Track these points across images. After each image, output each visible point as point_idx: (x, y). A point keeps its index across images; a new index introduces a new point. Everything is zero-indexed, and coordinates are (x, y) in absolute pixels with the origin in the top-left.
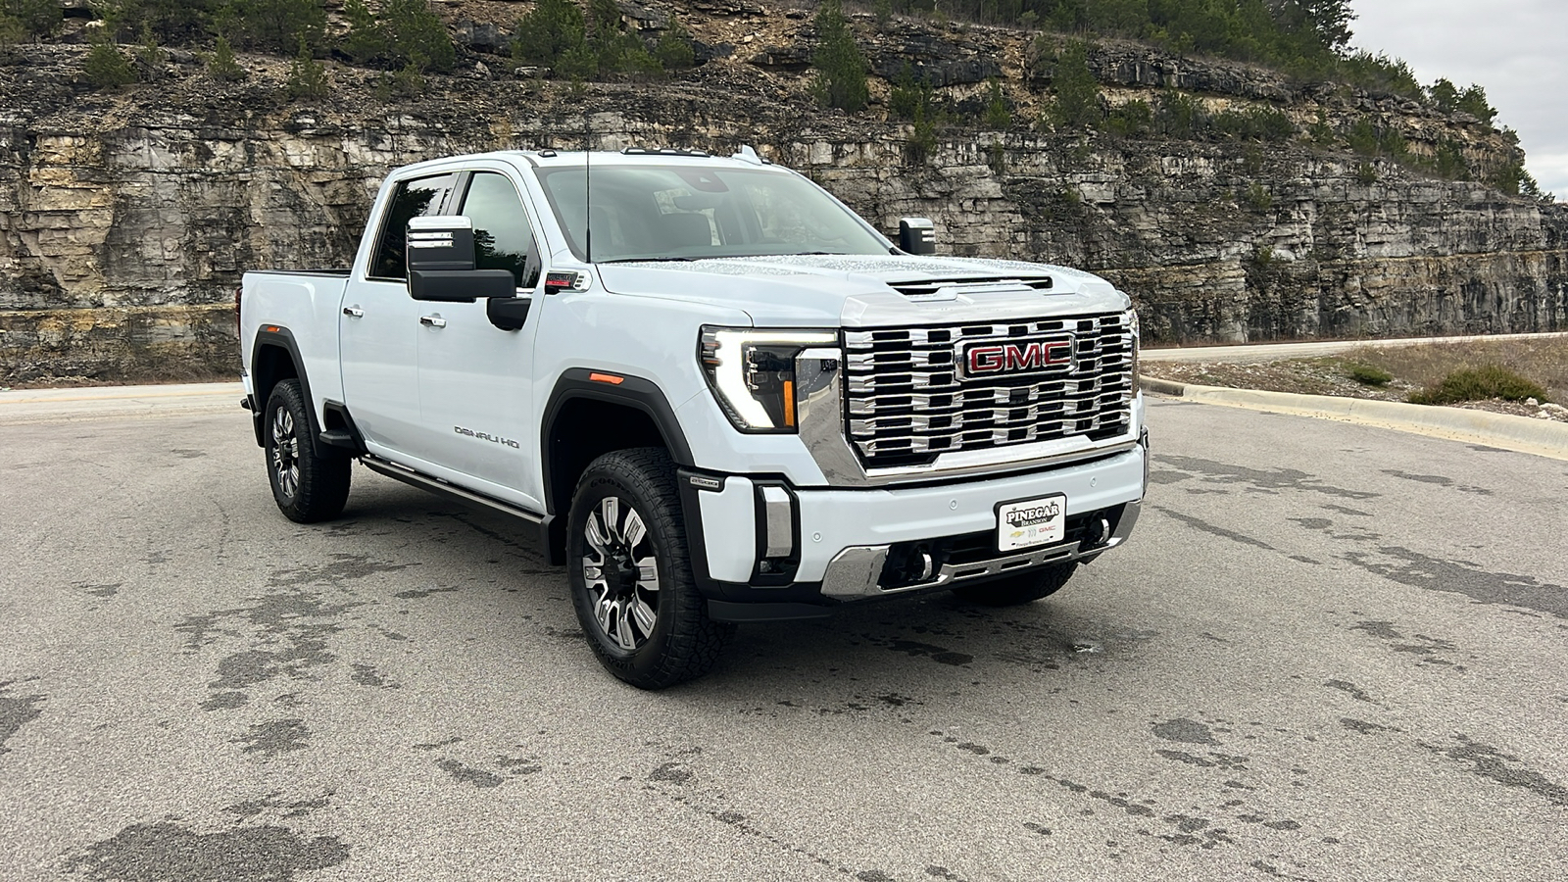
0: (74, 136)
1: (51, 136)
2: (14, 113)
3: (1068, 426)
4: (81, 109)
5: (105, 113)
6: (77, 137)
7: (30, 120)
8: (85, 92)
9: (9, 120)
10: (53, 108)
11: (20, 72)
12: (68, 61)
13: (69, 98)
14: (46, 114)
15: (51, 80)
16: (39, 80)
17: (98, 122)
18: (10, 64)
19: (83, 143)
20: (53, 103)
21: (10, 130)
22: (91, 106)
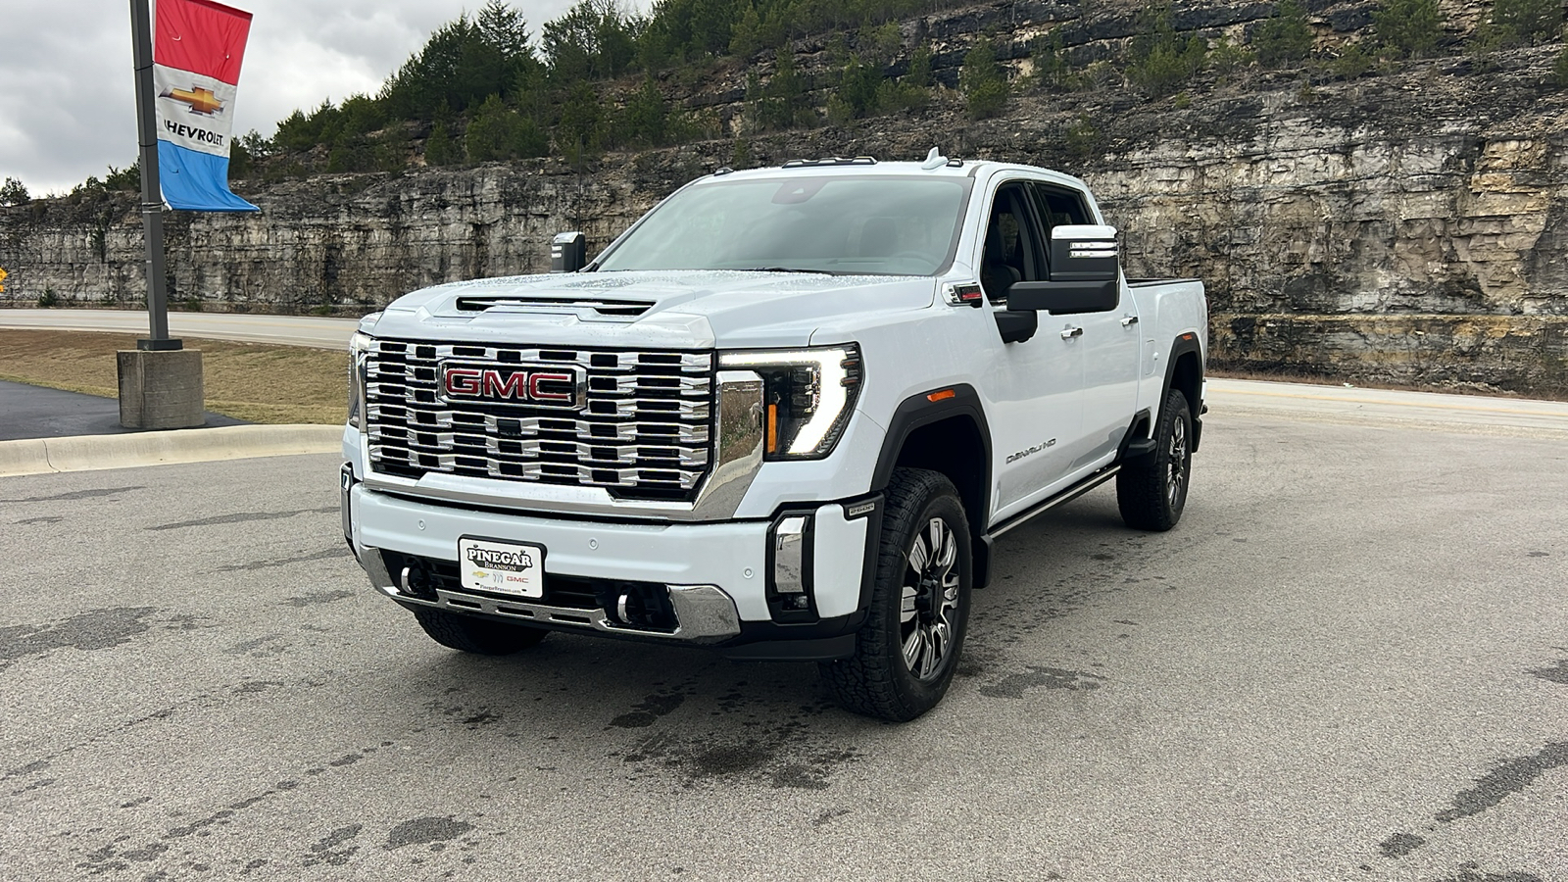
0: (1521, 139)
1: (1497, 141)
2: (1469, 121)
3: (584, 473)
4: (1539, 111)
5: (1561, 113)
6: (1524, 140)
7: (1485, 126)
8: (1549, 94)
9: (1463, 129)
10: (1512, 111)
11: (1488, 80)
12: (1541, 62)
13: (1531, 101)
14: (1502, 120)
15: (1516, 84)
16: (1505, 85)
17: (1551, 124)
18: (1482, 73)
19: (1529, 146)
20: (1512, 107)
21: (1462, 138)
22: (1550, 107)
